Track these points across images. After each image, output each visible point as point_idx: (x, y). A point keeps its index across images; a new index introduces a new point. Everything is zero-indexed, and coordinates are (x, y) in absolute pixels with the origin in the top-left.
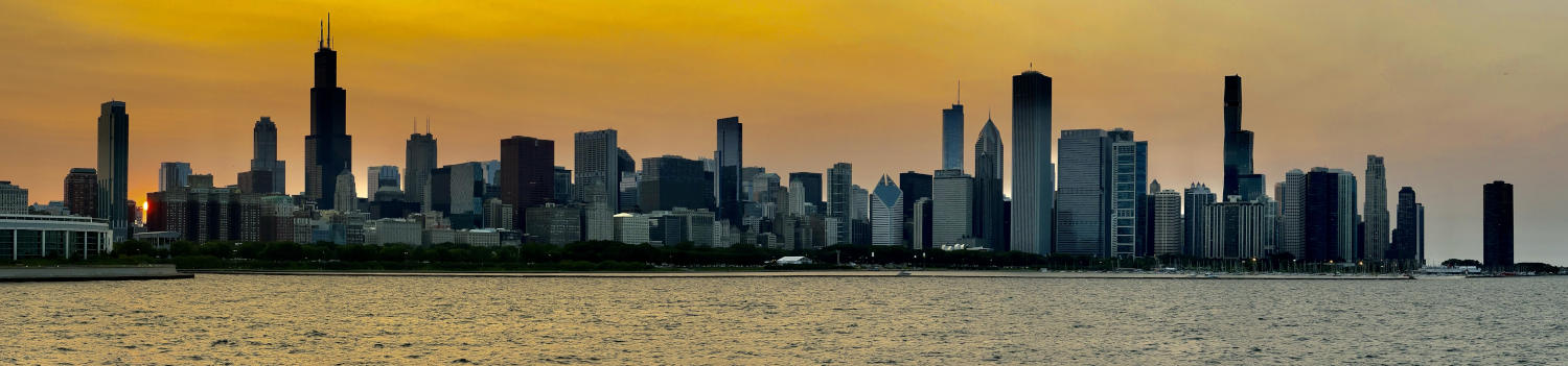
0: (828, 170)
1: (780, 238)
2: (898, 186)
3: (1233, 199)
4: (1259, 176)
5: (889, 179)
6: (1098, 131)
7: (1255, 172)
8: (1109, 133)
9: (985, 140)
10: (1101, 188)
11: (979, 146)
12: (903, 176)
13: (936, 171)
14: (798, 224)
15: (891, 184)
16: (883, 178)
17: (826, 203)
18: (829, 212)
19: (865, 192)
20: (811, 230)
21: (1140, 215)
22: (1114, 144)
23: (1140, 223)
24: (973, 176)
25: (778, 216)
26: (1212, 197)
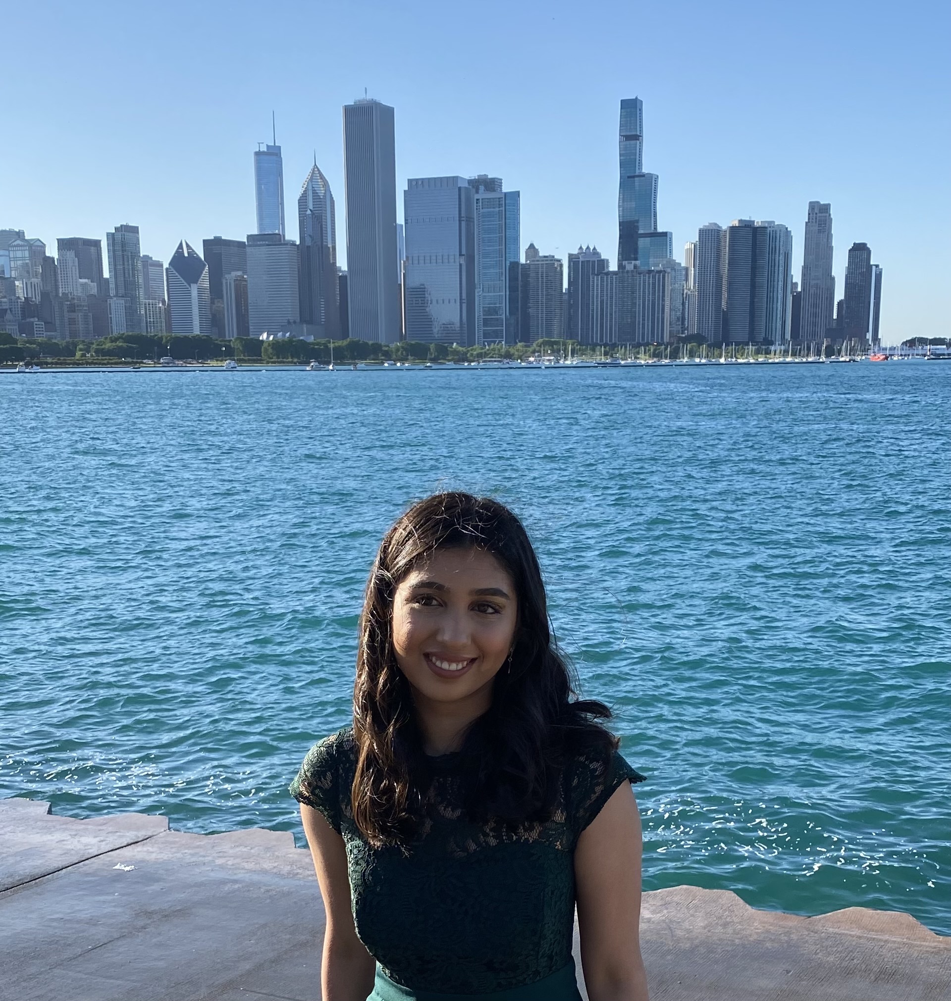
0: (108, 234)
1: (49, 325)
2: (202, 257)
3: (629, 266)
4: (665, 234)
5: (188, 245)
6: (455, 179)
7: (660, 229)
8: (470, 182)
9: (310, 193)
10: (461, 255)
11: (302, 201)
12: (206, 242)
13: (249, 237)
14: (72, 308)
15: (192, 253)
16: (181, 244)
17: (107, 279)
18: (112, 293)
19: (159, 265)
20: (90, 314)
21: (513, 289)
22: (477, 196)
23: (512, 301)
24: (298, 243)
25: (45, 295)
26: (603, 263)
